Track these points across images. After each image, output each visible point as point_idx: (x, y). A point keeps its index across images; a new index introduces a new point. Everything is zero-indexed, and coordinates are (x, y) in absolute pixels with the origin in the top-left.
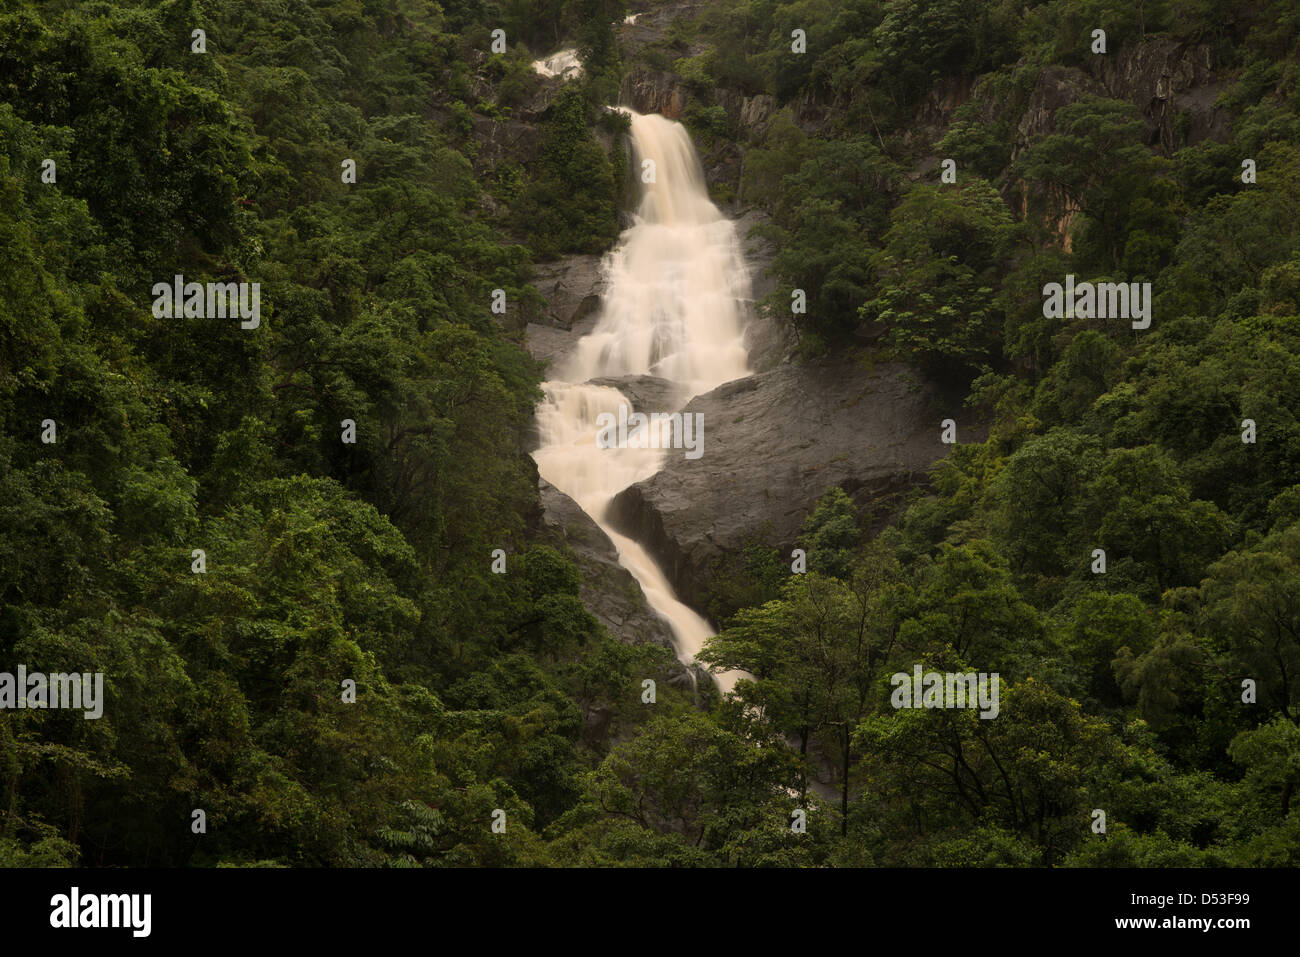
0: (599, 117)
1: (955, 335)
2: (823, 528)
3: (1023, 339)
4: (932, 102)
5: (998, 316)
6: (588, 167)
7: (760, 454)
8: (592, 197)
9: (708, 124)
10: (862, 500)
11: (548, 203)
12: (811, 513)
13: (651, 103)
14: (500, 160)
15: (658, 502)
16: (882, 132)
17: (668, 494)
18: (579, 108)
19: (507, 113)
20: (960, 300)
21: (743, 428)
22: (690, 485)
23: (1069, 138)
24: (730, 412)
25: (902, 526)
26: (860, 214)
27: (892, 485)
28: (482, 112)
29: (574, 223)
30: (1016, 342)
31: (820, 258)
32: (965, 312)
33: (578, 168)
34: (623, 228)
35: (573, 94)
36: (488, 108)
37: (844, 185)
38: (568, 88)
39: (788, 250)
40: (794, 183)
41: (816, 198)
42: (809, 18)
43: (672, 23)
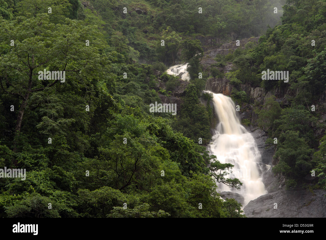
0: (201, 95)
6: (200, 113)
8: (202, 124)
9: (240, 98)
11: (186, 126)
13: (219, 89)
18: (195, 92)
19: (169, 94)
24: (264, 207)
26: (305, 135)
28: (161, 93)
31: (294, 152)
33: (196, 113)
34: (212, 135)
35: (193, 87)
36: (163, 92)
37: (299, 125)
38: (191, 84)
39: (282, 149)
40: (280, 123)
41: (290, 130)
42: (278, 62)
43: (217, 57)
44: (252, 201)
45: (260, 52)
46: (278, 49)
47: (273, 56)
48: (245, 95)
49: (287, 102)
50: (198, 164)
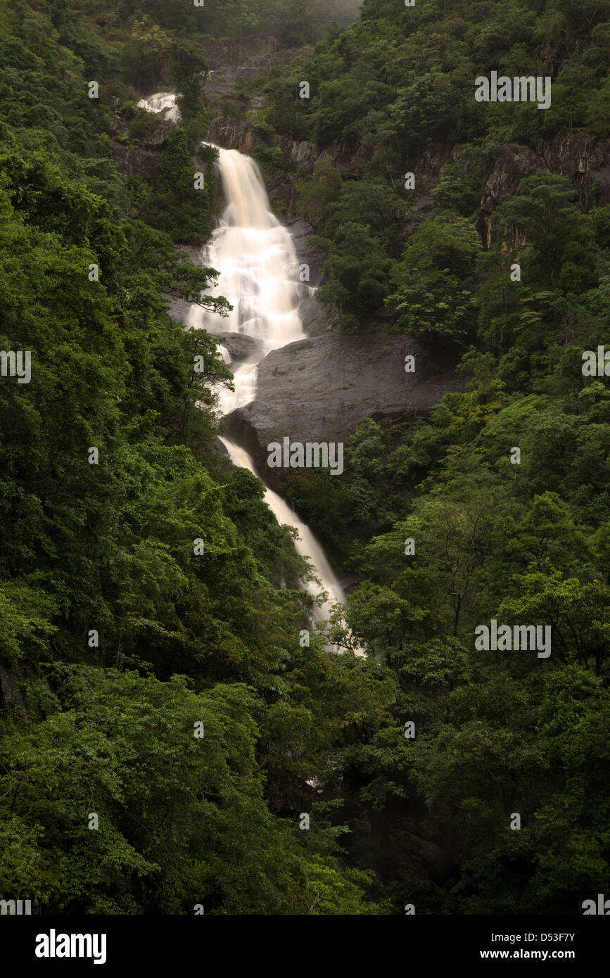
0: (197, 150)
1: (446, 322)
2: (361, 445)
3: (492, 328)
4: (426, 158)
5: (475, 310)
6: (191, 185)
7: (317, 392)
8: (194, 206)
9: (271, 159)
10: (384, 426)
11: (164, 208)
12: (353, 433)
14: (131, 176)
15: (254, 422)
16: (394, 178)
17: (261, 417)
18: (185, 143)
19: (136, 144)
20: (450, 298)
21: (305, 374)
22: (276, 411)
23: (529, 199)
24: (296, 363)
25: (410, 444)
26: (381, 234)
27: (404, 417)
28: (119, 141)
29: (182, 223)
30: (487, 328)
31: (357, 264)
32: (453, 306)
33: (185, 185)
34: (213, 227)
35: (181, 133)
36: (123, 139)
37: (371, 213)
38: (177, 128)
39: (336, 256)
40: (337, 210)
41: (353, 222)
42: (343, 93)
43: (236, 80)
44: (274, 351)
45: (312, 73)
46: (346, 69)
47: (335, 81)
48: (280, 156)
49: (357, 170)
50: (114, 249)
